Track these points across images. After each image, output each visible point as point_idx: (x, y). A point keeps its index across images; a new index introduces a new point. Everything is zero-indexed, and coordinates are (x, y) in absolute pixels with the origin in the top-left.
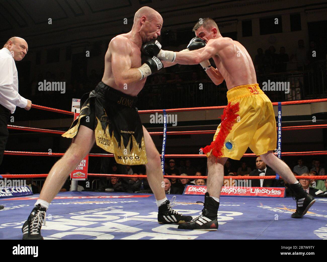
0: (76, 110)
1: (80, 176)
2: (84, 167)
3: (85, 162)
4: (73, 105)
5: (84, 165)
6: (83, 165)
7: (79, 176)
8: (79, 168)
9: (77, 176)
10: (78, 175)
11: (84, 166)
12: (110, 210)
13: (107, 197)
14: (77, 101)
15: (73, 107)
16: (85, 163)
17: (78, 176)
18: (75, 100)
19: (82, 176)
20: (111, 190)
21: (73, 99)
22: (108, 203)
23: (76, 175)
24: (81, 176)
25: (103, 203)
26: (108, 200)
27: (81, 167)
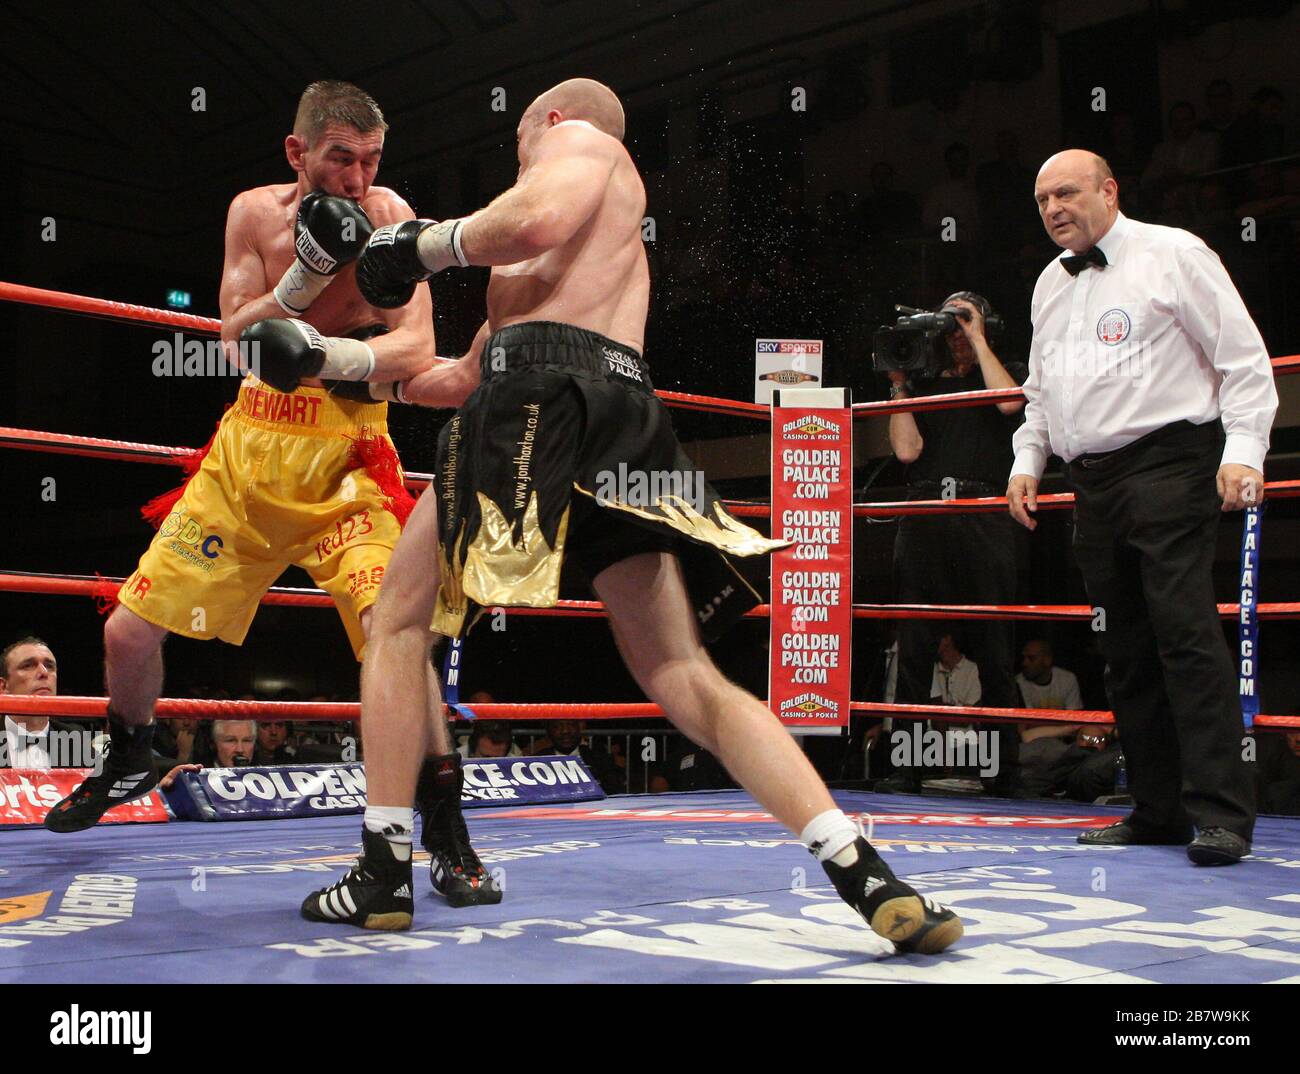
0: (777, 395)
1: (814, 713)
2: (830, 670)
3: (837, 648)
4: (758, 373)
5: (833, 659)
6: (828, 659)
7: (810, 716)
8: (808, 674)
9: (798, 715)
10: (802, 707)
11: (833, 665)
12: (984, 883)
13: (958, 820)
14: (778, 351)
15: (763, 378)
16: (834, 650)
17: (804, 715)
18: (768, 347)
19: (822, 715)
20: (968, 786)
21: (758, 340)
22: (968, 848)
23: (795, 709)
24: (817, 715)
25: (944, 847)
26: (968, 837)
27: (817, 671)
